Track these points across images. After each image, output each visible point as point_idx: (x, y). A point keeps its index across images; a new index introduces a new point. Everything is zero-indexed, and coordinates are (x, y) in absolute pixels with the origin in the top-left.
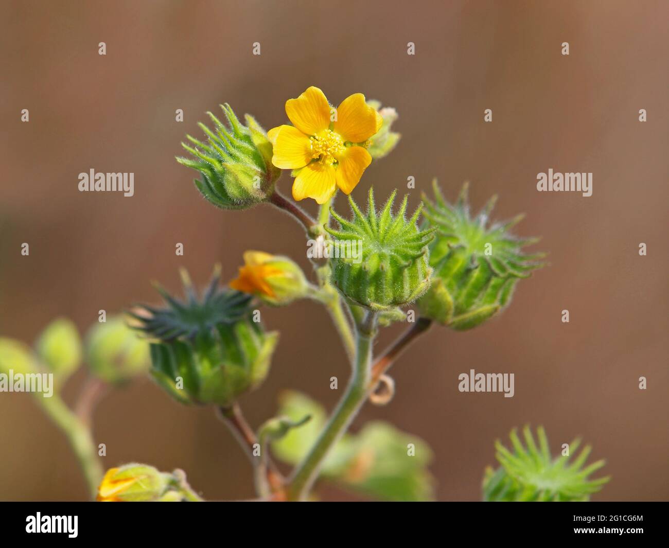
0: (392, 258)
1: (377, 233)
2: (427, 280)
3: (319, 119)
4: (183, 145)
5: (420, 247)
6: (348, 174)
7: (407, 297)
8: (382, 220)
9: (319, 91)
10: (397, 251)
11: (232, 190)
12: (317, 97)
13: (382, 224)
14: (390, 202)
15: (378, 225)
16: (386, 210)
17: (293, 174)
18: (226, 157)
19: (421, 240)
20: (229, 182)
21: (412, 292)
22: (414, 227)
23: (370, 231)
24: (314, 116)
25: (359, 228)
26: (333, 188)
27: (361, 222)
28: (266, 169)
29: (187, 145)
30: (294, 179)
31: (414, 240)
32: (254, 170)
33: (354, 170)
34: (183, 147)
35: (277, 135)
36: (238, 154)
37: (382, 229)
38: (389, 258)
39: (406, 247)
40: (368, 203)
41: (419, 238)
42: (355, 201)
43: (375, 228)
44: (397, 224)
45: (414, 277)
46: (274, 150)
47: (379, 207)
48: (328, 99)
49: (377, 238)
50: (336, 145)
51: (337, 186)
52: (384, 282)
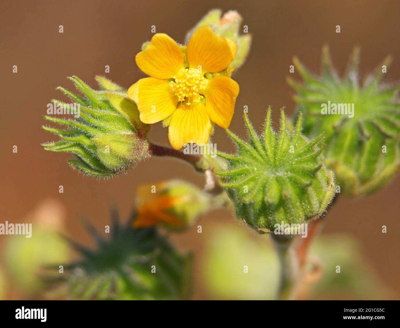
0: (290, 179)
1: (266, 157)
2: (332, 186)
3: (172, 60)
4: (45, 128)
5: (314, 159)
6: (218, 105)
7: (317, 210)
8: (267, 142)
9: (164, 36)
10: (293, 170)
11: (109, 162)
12: (164, 42)
13: (268, 146)
14: (268, 121)
15: (264, 148)
16: (267, 131)
17: (165, 124)
18: (91, 131)
19: (313, 151)
20: (104, 155)
21: (321, 203)
22: (301, 138)
23: (258, 157)
24: (167, 60)
25: (247, 159)
26: (209, 126)
27: (247, 151)
28: (135, 129)
29: (48, 127)
30: (167, 128)
31: (306, 153)
32: (124, 135)
33: (224, 101)
34: (44, 130)
35: (137, 92)
36: (102, 124)
37: (270, 151)
38: (287, 180)
39: (300, 162)
40: (246, 129)
41: (310, 149)
42: (234, 132)
43: (262, 152)
44: (283, 141)
45: (318, 189)
46: (139, 108)
47: (260, 130)
48: (175, 40)
49: (268, 162)
50: (197, 82)
51: (212, 122)
52: (291, 206)
